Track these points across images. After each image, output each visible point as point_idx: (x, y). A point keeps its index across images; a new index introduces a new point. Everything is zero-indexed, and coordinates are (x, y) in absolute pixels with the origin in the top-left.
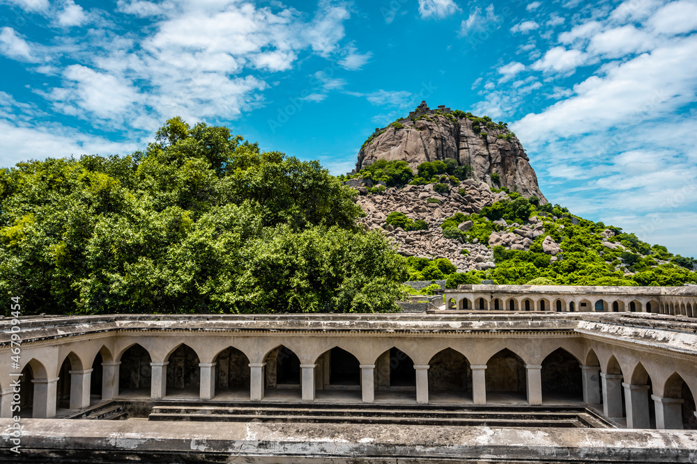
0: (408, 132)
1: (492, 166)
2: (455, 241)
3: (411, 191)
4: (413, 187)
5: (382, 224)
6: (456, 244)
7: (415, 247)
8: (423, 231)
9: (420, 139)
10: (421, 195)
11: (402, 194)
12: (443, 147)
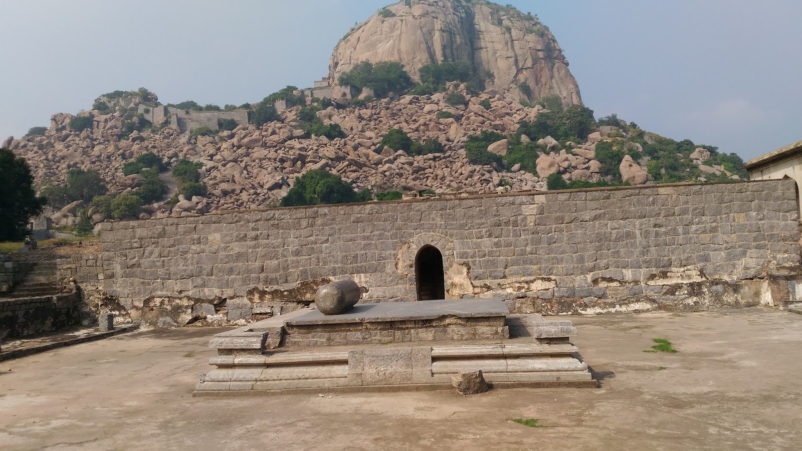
0: (402, 21)
1: (519, 71)
2: (487, 167)
3: (411, 103)
4: (414, 98)
5: (373, 148)
6: (489, 172)
7: (427, 177)
8: (437, 154)
9: (419, 31)
10: (427, 108)
11: (398, 107)
12: (452, 45)
